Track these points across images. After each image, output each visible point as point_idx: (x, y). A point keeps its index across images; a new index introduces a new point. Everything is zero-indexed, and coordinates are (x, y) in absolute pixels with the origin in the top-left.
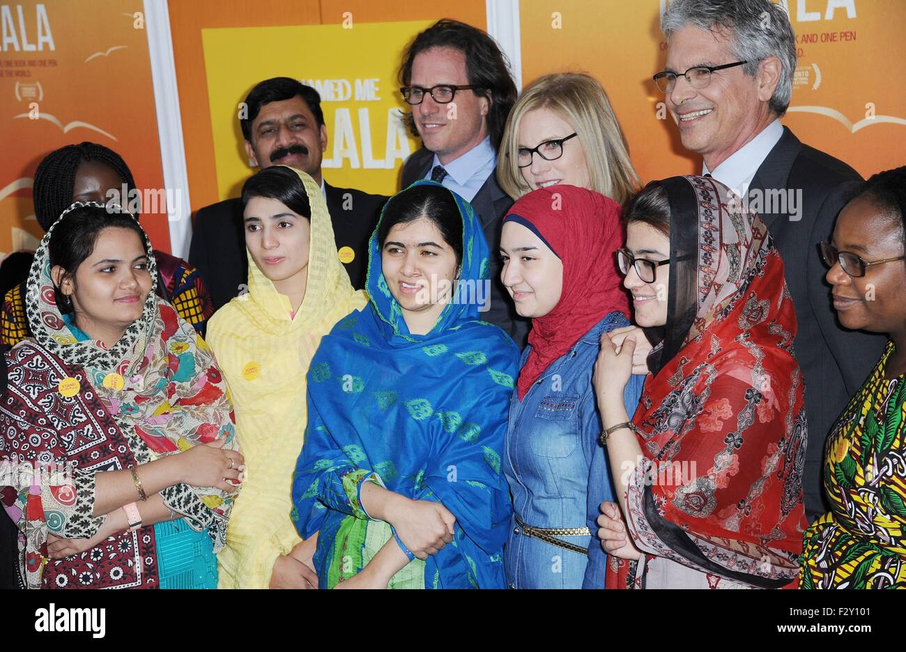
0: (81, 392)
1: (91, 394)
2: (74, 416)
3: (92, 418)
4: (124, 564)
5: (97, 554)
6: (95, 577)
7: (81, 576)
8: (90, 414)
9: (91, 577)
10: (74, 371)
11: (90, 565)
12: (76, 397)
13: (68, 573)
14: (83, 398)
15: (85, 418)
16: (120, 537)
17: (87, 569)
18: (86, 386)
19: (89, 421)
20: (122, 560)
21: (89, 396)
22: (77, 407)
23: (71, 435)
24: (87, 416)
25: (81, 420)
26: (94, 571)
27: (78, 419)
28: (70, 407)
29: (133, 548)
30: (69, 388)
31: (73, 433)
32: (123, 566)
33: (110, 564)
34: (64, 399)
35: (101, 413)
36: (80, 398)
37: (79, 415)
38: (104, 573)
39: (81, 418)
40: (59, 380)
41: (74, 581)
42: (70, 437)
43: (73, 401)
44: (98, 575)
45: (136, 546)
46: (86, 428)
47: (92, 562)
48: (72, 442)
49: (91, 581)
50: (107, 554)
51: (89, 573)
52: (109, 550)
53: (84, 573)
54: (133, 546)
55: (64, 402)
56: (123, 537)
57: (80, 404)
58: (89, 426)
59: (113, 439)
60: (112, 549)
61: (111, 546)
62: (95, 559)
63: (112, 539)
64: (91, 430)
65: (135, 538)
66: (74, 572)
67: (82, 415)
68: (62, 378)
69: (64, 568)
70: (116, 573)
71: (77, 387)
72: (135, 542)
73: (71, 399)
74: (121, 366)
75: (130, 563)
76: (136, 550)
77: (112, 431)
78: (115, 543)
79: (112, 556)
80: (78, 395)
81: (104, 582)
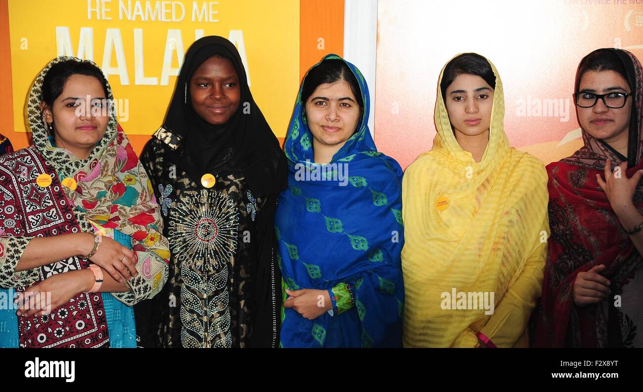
0: (52, 185)
1: (58, 188)
2: (45, 202)
3: (56, 205)
4: (84, 317)
5: (63, 313)
6: (65, 330)
7: (55, 332)
8: (55, 202)
9: (63, 330)
10: (51, 170)
11: (60, 323)
12: (48, 188)
13: (46, 332)
14: (53, 190)
15: (52, 204)
16: (77, 299)
17: (59, 326)
18: (56, 181)
19: (54, 206)
20: (82, 315)
21: (57, 189)
22: (48, 195)
23: (39, 216)
24: (53, 202)
25: (49, 205)
26: (64, 326)
27: (47, 204)
28: (43, 195)
29: (88, 306)
30: (44, 181)
31: (41, 214)
32: (84, 319)
33: (74, 319)
34: (39, 189)
35: (63, 203)
36: (51, 189)
37: (48, 201)
38: (72, 326)
39: (49, 203)
40: (38, 174)
41: (50, 337)
42: (38, 217)
43: (46, 190)
44: (67, 329)
45: (90, 304)
46: (51, 211)
47: (61, 320)
48: (39, 221)
49: (63, 333)
50: (70, 312)
51: (61, 329)
52: (72, 309)
53: (57, 329)
54: (88, 304)
55: (40, 191)
56: (80, 299)
57: (49, 193)
58: (54, 209)
59: (68, 222)
60: (74, 308)
61: (72, 306)
62: (63, 317)
63: (72, 300)
64: (55, 212)
65: (88, 298)
66: (50, 330)
67: (50, 201)
68: (41, 173)
69: (43, 329)
70: (80, 325)
71: (49, 181)
72: (89, 301)
73: (45, 189)
74: (78, 175)
75: (88, 316)
76: (90, 306)
77: (69, 216)
78: (75, 304)
79: (75, 313)
80: (50, 187)
81: (72, 332)
